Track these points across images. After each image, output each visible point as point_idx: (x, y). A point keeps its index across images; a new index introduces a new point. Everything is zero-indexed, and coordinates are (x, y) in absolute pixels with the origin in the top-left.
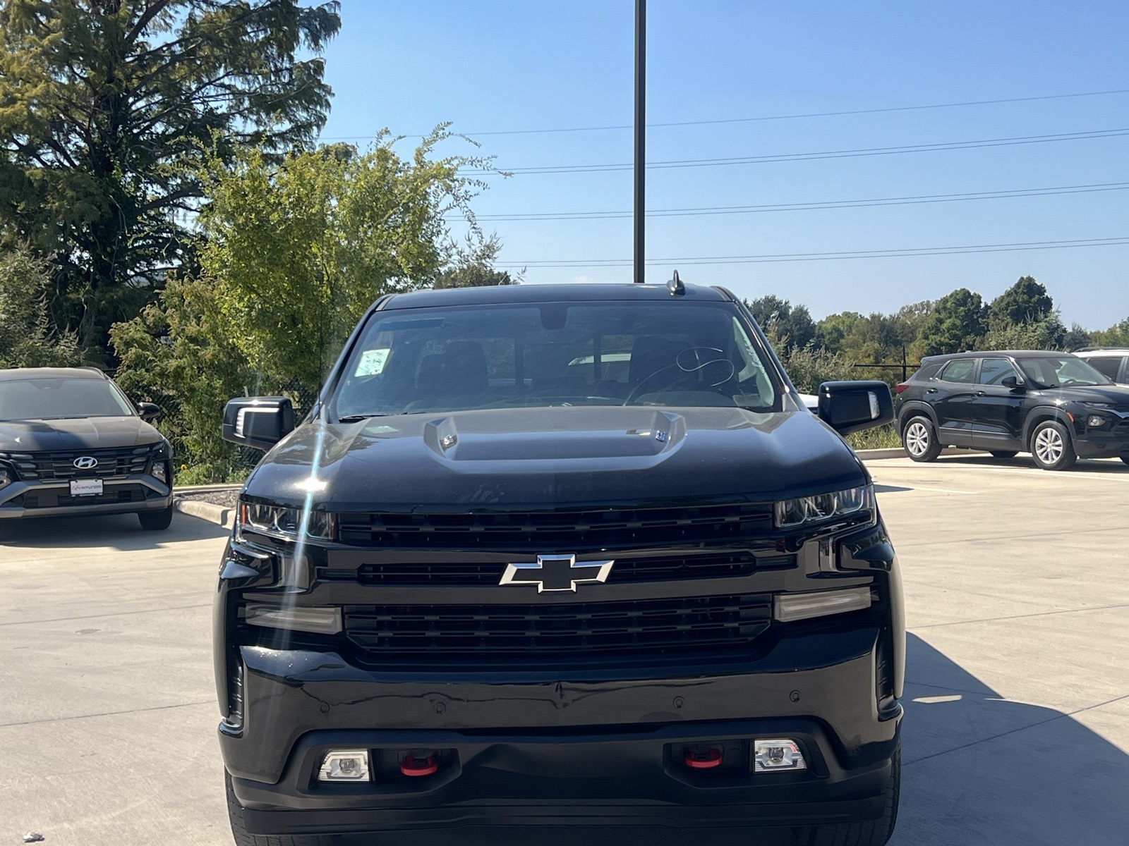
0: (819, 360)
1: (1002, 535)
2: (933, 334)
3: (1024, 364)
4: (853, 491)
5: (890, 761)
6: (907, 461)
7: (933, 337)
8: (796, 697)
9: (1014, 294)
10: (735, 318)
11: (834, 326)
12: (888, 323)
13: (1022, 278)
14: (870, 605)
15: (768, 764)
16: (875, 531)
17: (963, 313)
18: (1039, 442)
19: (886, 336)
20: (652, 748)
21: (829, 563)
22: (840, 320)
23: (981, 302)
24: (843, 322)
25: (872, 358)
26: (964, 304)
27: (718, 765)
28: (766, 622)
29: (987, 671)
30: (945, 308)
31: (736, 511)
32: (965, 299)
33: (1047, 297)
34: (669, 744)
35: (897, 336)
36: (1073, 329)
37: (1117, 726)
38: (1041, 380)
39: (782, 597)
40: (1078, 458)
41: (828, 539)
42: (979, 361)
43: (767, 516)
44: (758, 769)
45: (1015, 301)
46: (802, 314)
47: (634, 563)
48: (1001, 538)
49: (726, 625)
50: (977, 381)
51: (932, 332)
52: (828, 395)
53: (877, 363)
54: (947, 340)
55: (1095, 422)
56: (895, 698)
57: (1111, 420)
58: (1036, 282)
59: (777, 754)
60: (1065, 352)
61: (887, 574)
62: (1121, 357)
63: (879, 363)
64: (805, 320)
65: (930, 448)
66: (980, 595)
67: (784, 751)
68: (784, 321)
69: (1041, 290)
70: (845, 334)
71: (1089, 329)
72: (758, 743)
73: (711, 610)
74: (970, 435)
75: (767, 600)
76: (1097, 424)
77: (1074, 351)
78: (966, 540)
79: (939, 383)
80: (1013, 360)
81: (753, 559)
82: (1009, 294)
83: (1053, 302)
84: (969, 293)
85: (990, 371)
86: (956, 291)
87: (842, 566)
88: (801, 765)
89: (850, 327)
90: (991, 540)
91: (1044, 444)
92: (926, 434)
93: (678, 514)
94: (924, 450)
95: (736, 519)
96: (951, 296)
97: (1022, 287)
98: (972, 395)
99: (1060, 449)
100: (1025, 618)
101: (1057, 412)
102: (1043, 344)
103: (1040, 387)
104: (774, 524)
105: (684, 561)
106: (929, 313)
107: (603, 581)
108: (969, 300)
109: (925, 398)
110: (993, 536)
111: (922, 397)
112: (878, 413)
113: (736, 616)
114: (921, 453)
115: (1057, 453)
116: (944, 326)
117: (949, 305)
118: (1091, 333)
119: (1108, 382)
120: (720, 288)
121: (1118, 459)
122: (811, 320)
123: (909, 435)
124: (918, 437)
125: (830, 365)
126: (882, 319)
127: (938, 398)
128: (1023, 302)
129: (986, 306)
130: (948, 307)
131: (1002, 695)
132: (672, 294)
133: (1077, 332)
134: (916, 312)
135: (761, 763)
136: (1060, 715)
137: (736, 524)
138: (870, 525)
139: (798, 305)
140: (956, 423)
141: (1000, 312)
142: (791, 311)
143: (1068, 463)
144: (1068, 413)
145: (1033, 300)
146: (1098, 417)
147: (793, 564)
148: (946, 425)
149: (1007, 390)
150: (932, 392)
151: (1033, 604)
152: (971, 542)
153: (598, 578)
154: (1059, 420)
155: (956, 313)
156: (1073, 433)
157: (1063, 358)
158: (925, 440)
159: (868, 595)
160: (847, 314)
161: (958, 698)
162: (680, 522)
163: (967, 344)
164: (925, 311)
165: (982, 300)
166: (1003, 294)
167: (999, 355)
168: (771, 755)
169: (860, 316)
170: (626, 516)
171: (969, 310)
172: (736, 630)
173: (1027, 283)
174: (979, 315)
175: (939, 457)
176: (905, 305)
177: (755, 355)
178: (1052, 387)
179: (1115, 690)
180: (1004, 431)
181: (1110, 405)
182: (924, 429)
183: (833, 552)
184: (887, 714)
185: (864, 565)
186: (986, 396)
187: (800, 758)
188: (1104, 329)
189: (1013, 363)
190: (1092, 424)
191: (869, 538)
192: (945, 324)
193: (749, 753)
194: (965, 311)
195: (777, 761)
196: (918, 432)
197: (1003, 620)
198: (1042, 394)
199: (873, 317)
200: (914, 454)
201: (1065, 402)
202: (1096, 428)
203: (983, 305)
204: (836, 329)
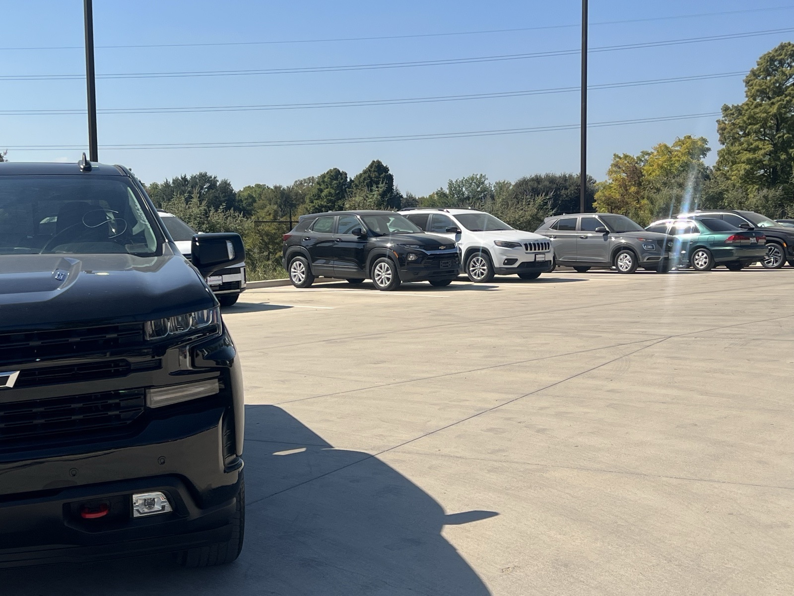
0: (229, 218)
1: (347, 336)
2: (316, 199)
3: (366, 219)
4: (205, 312)
5: (235, 499)
6: (292, 288)
7: (316, 201)
8: (162, 461)
9: (369, 172)
10: (129, 188)
11: (249, 194)
12: (286, 192)
13: (374, 161)
14: (218, 392)
15: (144, 511)
16: (221, 339)
17: (336, 185)
18: (376, 272)
19: (286, 200)
20: (54, 508)
21: (187, 364)
22: (254, 190)
23: (347, 177)
24: (255, 191)
25: (271, 216)
26: (336, 179)
27: (105, 515)
28: (140, 409)
29: (326, 430)
30: (324, 182)
31: (115, 329)
32: (337, 175)
33: (390, 174)
34: (68, 503)
35: (293, 201)
36: (407, 195)
37: (404, 461)
38: (378, 230)
39: (152, 390)
40: (402, 282)
41: (185, 346)
42: (337, 218)
43: (139, 332)
44: (136, 515)
45: (369, 176)
46: (226, 185)
47: (37, 372)
48: (346, 338)
49: (110, 413)
50: (336, 231)
51: (315, 198)
52: (197, 244)
53: (275, 220)
54: (325, 203)
55: (412, 257)
56: (237, 456)
57: (422, 256)
58: (383, 164)
59: (150, 503)
60: (393, 212)
61: (229, 369)
62: (428, 214)
63: (276, 219)
64: (229, 190)
65: (307, 277)
66: (328, 378)
67: (156, 500)
68: (213, 191)
69: (386, 170)
70: (257, 199)
71: (417, 196)
72: (135, 497)
73: (102, 403)
74: (332, 269)
75: (141, 393)
76: (413, 259)
77: (398, 211)
78: (323, 341)
79: (311, 233)
80: (359, 217)
81: (128, 364)
82: (365, 172)
83: (394, 177)
84: (339, 171)
85: (346, 225)
86: (331, 170)
87: (196, 365)
88: (168, 509)
89: (260, 195)
90: (340, 340)
91: (380, 273)
92: (304, 268)
93: (70, 334)
94: (303, 280)
95: (115, 335)
96: (327, 173)
97: (374, 167)
98: (333, 241)
99: (390, 276)
100: (355, 392)
101: (388, 252)
102: (379, 205)
103: (377, 235)
104: (144, 338)
105: (76, 368)
106: (313, 185)
107: (12, 386)
108: (339, 176)
109: (303, 244)
110: (342, 337)
111: (300, 243)
112: (233, 255)
113: (117, 406)
114: (301, 282)
115: (388, 279)
116: (323, 194)
117: (326, 179)
118: (419, 198)
119: (420, 231)
120: (119, 166)
121: (427, 282)
122: (233, 190)
123: (293, 270)
124: (298, 271)
125: (237, 222)
126: (282, 189)
127: (311, 243)
128: (375, 177)
129: (351, 180)
130: (326, 181)
131: (333, 446)
132: (81, 171)
133: (410, 198)
134: (305, 184)
135: (138, 511)
136: (369, 456)
137: (115, 340)
138: (217, 335)
139: (223, 179)
140: (325, 261)
141: (360, 184)
142: (218, 183)
143: (395, 286)
144: (395, 253)
145: (381, 176)
146: (414, 255)
147: (158, 366)
148: (316, 262)
149: (355, 238)
150: (306, 240)
151: (362, 382)
152: (327, 342)
153: (7, 385)
154: (389, 257)
155: (331, 185)
156: (398, 265)
157: (392, 215)
158: (303, 273)
159: (217, 384)
160: (258, 186)
161: (303, 450)
162: (71, 340)
163: (339, 206)
164: (311, 184)
165: (348, 176)
166: (361, 172)
167: (352, 214)
168: (146, 504)
169: (268, 187)
170: (29, 337)
171: (340, 182)
172: (118, 416)
173: (377, 165)
174: (346, 186)
175: (313, 284)
176: (297, 180)
177: (144, 215)
178: (384, 235)
179: (406, 436)
180: (353, 265)
181: (420, 246)
182: (302, 265)
183: (190, 356)
184: (231, 467)
185: (212, 363)
186: (342, 241)
187: (167, 505)
188: (427, 196)
189: (359, 219)
190: (410, 259)
191: (217, 344)
192: (324, 193)
193: (129, 504)
194: (337, 184)
195: (150, 508)
196: (298, 267)
197: (341, 394)
198: (378, 240)
199: (276, 187)
200: (296, 282)
201: (393, 244)
202: (412, 262)
203: (348, 180)
204: (250, 196)
